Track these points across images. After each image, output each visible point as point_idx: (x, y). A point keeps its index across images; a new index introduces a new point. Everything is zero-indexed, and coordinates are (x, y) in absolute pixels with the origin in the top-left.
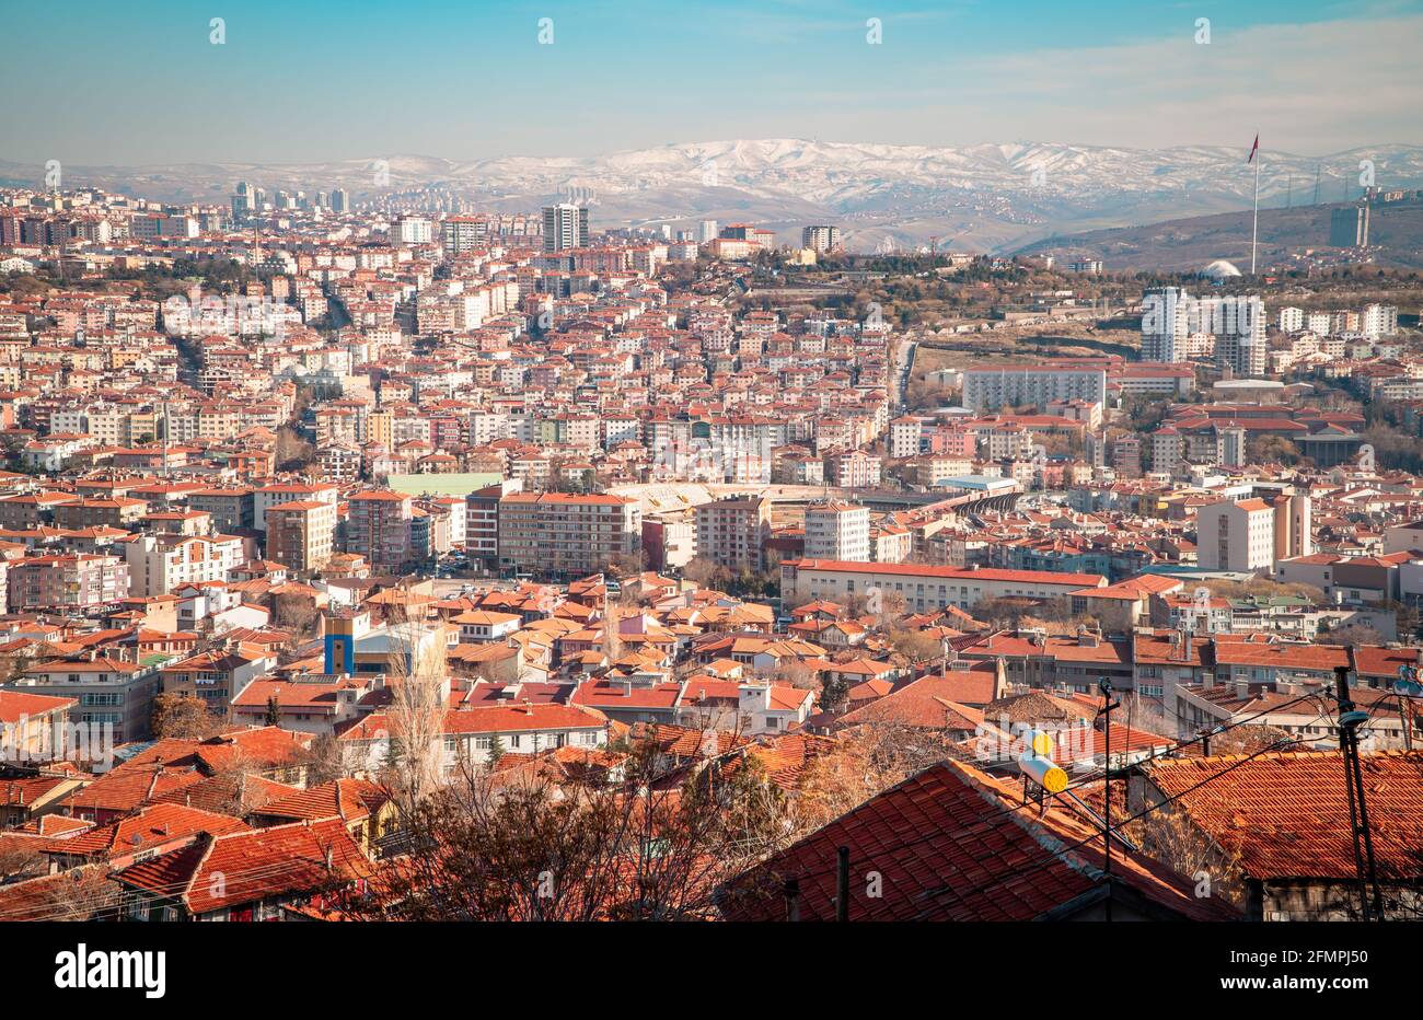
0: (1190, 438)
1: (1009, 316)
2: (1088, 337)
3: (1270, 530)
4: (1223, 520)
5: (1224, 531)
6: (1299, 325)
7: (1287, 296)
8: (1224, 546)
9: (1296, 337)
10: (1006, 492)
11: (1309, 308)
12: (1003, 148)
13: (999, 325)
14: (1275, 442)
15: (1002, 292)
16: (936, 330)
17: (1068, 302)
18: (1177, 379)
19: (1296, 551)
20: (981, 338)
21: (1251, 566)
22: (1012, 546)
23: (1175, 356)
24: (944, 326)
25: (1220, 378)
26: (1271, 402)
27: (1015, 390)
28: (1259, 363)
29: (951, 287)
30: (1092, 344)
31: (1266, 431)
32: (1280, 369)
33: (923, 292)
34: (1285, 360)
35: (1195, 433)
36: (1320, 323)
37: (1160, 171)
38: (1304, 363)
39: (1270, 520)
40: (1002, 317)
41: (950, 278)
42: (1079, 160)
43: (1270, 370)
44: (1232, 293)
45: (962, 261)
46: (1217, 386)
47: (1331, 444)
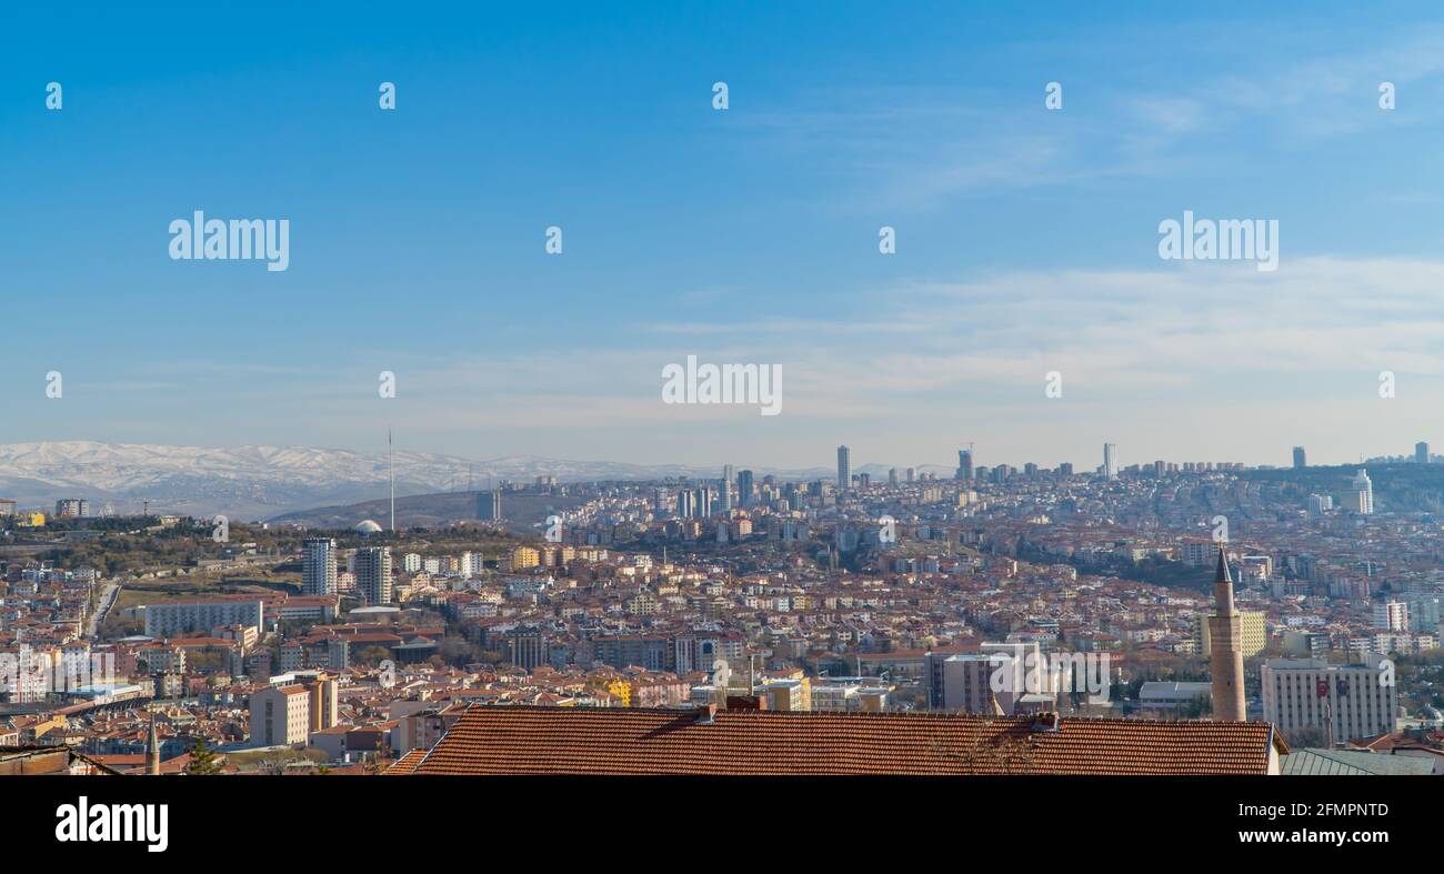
0: (308, 649)
1: (200, 563)
2: (263, 579)
3: (307, 710)
4: (269, 705)
5: (269, 712)
6: (418, 567)
7: (413, 546)
8: (269, 722)
9: (414, 575)
10: (131, 696)
11: (427, 555)
12: (261, 449)
13: (193, 570)
14: (375, 650)
15: (198, 544)
16: (139, 575)
17: (250, 551)
18: (323, 607)
20: (176, 581)
21: (288, 742)
22: (104, 738)
23: (328, 590)
24: (146, 572)
25: (357, 606)
26: (383, 622)
27: (188, 620)
28: (387, 596)
29: (156, 541)
30: (265, 584)
31: (372, 643)
32: (402, 600)
33: (132, 546)
34: (406, 591)
35: (313, 646)
36: (433, 565)
37: (378, 468)
38: (418, 594)
39: (307, 701)
40: (195, 564)
41: (157, 534)
42: (319, 458)
43: (395, 599)
44: (374, 544)
45: (169, 521)
46: (352, 611)
47: (417, 650)
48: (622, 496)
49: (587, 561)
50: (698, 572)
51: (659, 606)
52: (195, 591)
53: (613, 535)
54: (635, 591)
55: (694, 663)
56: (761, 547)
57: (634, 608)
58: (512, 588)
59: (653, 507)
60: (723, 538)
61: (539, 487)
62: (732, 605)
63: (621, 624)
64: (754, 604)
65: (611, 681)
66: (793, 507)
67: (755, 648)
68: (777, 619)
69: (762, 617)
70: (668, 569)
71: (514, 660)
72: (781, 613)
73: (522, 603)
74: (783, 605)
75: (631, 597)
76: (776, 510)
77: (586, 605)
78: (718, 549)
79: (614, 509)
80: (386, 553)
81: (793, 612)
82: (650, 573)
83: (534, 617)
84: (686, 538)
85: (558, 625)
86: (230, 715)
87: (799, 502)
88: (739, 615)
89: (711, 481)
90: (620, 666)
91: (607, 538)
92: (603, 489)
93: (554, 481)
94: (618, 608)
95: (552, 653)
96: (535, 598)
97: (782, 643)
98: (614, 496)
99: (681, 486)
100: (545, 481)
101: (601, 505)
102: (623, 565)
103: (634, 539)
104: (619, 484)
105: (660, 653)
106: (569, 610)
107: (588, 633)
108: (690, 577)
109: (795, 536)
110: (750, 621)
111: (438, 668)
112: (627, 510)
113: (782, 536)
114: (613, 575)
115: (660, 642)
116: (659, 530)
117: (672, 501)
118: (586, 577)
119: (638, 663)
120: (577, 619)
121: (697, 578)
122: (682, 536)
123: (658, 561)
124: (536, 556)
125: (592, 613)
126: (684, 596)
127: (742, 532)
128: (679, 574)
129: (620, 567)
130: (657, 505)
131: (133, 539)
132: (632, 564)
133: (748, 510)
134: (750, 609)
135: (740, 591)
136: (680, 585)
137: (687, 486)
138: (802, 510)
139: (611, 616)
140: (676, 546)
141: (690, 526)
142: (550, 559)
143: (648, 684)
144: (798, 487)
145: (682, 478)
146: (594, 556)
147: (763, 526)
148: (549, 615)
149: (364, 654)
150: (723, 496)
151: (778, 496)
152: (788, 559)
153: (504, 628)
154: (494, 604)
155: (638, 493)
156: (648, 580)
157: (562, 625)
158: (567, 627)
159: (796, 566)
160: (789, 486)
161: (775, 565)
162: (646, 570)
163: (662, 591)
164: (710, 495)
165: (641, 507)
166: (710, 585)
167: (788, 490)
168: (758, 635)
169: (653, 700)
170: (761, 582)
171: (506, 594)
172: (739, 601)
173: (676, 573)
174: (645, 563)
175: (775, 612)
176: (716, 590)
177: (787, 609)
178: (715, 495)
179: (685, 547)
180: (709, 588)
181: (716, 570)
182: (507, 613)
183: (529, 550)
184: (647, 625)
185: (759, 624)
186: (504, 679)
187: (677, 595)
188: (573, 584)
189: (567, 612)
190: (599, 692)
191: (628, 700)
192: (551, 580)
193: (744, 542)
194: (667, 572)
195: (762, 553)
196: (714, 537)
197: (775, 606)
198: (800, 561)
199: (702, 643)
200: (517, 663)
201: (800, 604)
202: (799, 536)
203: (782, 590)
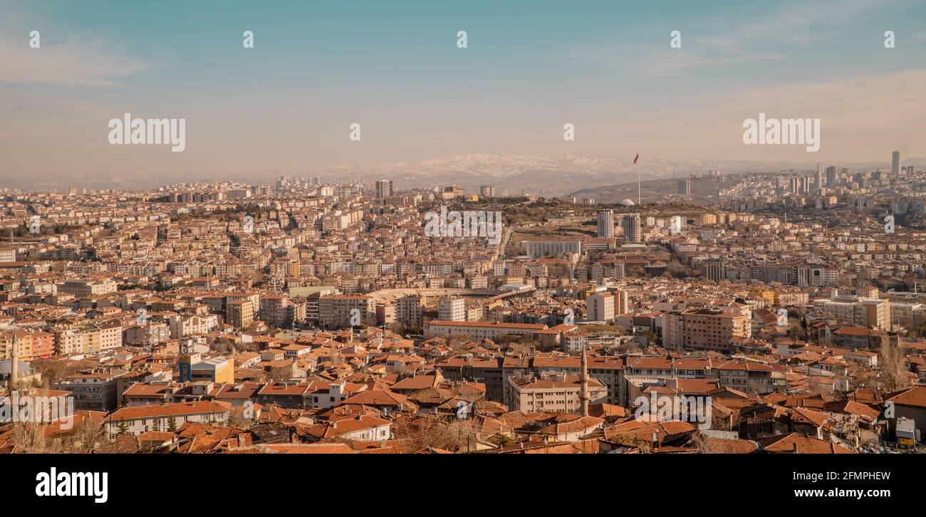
0: (605, 267)
1: (549, 220)
2: (578, 228)
3: (613, 305)
4: (596, 301)
5: (596, 305)
6: (654, 224)
7: (651, 212)
8: (596, 310)
9: (652, 228)
10: (527, 290)
11: (657, 217)
12: (568, 156)
13: (546, 223)
14: (637, 268)
15: (547, 211)
16: (522, 226)
18: (608, 244)
19: (622, 312)
20: (538, 229)
21: (606, 319)
23: (609, 235)
24: (525, 224)
25: (624, 243)
26: (638, 253)
27: (547, 249)
28: (639, 238)
29: (528, 209)
30: (579, 231)
31: (635, 264)
32: (646, 240)
33: (517, 211)
34: (648, 236)
35: (607, 265)
36: (661, 223)
38: (654, 238)
39: (613, 301)
40: (546, 221)
41: (529, 206)
42: (596, 161)
43: (642, 240)
44: (631, 211)
45: (533, 199)
46: (623, 246)
47: (657, 268)
48: (757, 181)
49: (743, 221)
50: (807, 227)
51: (785, 247)
52: (547, 234)
53: (755, 204)
54: (771, 238)
55: (808, 281)
56: (843, 211)
57: (771, 248)
58: (702, 235)
59: (775, 187)
60: (819, 206)
61: (710, 177)
62: (829, 248)
63: (764, 257)
64: (842, 247)
65: (763, 291)
66: (861, 186)
67: (846, 273)
68: (858, 256)
69: (848, 255)
70: (789, 226)
71: (708, 275)
72: (859, 253)
73: (708, 244)
74: (861, 248)
75: (770, 242)
76: (850, 188)
77: (744, 246)
78: (815, 212)
79: (752, 188)
80: (638, 217)
81: (867, 252)
82: (779, 227)
83: (716, 252)
84: (797, 206)
85: (729, 257)
86: (574, 303)
87: (866, 184)
88: (834, 253)
89: (810, 172)
90: (767, 282)
91: (751, 206)
92: (746, 177)
93: (718, 173)
94: (761, 248)
95: (728, 273)
96: (715, 241)
97: (862, 270)
98: (752, 181)
99: (792, 174)
100: (714, 173)
101: (745, 185)
102: (762, 223)
103: (767, 206)
104: (755, 175)
105: (789, 275)
106: (734, 248)
107: (746, 262)
108: (802, 230)
109: (865, 205)
110: (842, 257)
111: (669, 279)
112: (760, 188)
113: (856, 205)
114: (757, 230)
115: (789, 269)
116: (782, 201)
117: (786, 184)
118: (743, 230)
119: (776, 280)
120: (738, 253)
121: (806, 231)
122: (794, 205)
123: (782, 221)
124: (715, 218)
125: (748, 251)
126: (800, 242)
127: (831, 203)
128: (796, 228)
129: (761, 224)
130: (777, 186)
131: (517, 208)
132: (768, 223)
133: (832, 188)
134: (840, 250)
135: (833, 239)
136: (797, 235)
137: (794, 175)
138: (867, 188)
139: (758, 252)
140: (791, 211)
141: (799, 200)
142: (722, 220)
143: (784, 293)
144: (864, 175)
145: (791, 170)
146: (746, 219)
147: (844, 200)
148: (724, 251)
149: (631, 270)
150: (817, 181)
151: (851, 180)
152: (860, 218)
153: (701, 258)
154: (694, 244)
155: (766, 179)
156: (777, 232)
157: (732, 257)
158: (735, 258)
159: (865, 222)
160: (859, 175)
161: (852, 221)
162: (776, 226)
163: (787, 238)
164: (809, 179)
165: (767, 187)
166: (815, 236)
167: (858, 177)
168: (846, 266)
169: (787, 301)
170: (845, 234)
171: (699, 238)
172: (833, 245)
173: (792, 228)
174: (776, 222)
175: (857, 253)
176: (818, 239)
177: (863, 250)
178: (811, 180)
179: (796, 211)
180: (814, 237)
181: (817, 226)
182: (701, 249)
183: (711, 215)
184: (779, 257)
185: (846, 258)
186: (705, 287)
187: (796, 241)
188: (736, 234)
189: (734, 249)
190: (758, 297)
191: (772, 301)
192: (723, 232)
193: (832, 209)
194: (788, 228)
195: (843, 215)
196: (814, 206)
197: (856, 248)
198: (868, 220)
199: (814, 270)
200: (709, 279)
201: (872, 247)
202: (868, 205)
203: (860, 239)
